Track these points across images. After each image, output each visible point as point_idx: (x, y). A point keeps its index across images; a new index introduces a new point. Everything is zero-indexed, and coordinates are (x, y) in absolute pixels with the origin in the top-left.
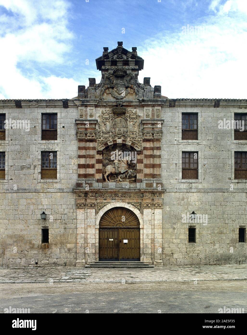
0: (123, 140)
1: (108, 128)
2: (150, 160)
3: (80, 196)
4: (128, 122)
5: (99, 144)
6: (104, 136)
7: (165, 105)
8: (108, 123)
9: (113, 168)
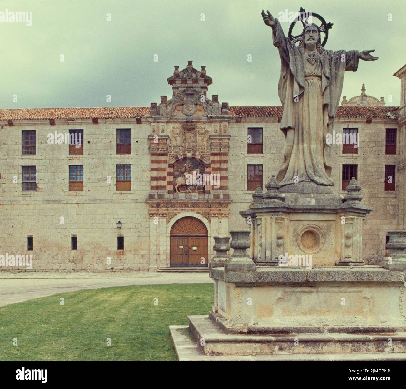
0: (193, 154)
3: (152, 207)
4: (197, 137)
5: (171, 158)
6: (175, 150)
7: (232, 121)
9: (183, 180)
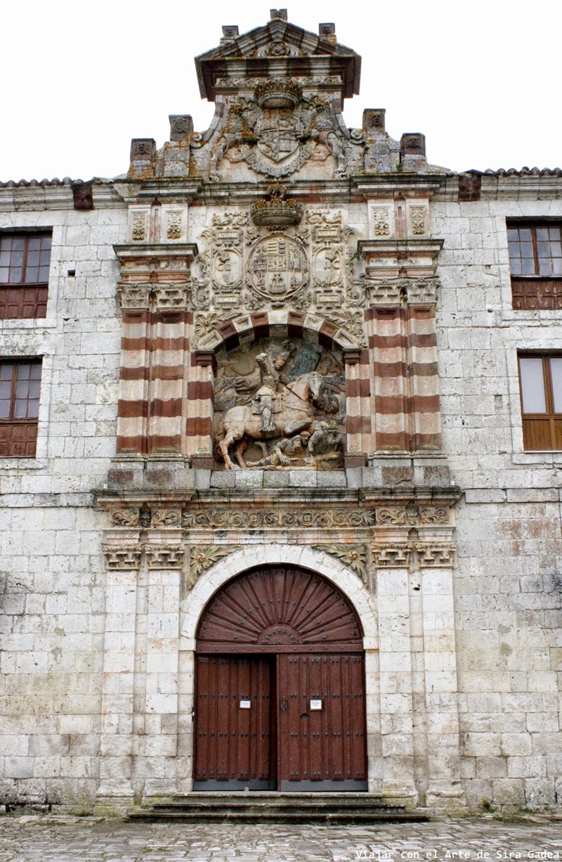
0: (292, 315)
1: (236, 273)
2: (396, 383)
4: (310, 253)
5: (203, 330)
6: (221, 300)
7: (445, 193)
8: (234, 257)
9: (254, 414)
